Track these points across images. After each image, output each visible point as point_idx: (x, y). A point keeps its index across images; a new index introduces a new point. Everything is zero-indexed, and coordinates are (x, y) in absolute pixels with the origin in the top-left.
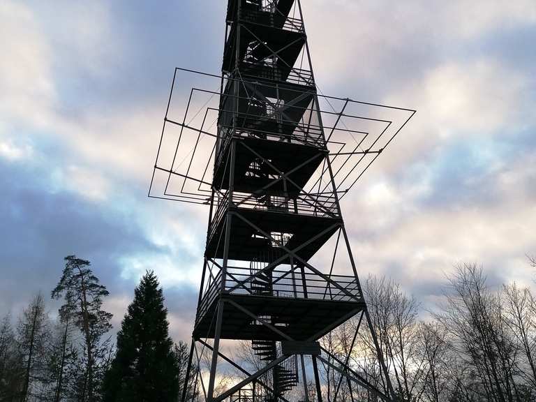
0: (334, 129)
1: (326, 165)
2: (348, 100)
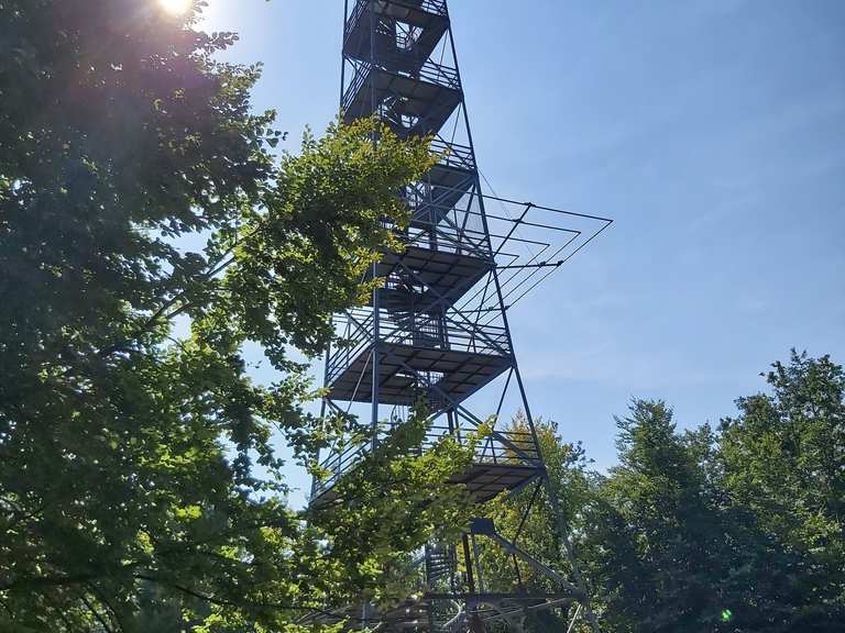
0: (508, 238)
1: (492, 277)
2: (530, 205)
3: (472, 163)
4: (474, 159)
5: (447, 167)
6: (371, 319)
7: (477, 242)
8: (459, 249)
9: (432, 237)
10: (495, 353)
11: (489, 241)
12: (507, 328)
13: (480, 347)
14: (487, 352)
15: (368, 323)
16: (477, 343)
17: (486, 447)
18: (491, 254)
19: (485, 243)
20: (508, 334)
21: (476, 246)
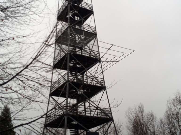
0: (105, 53)
2: (113, 45)
3: (95, 31)
4: (96, 31)
5: (87, 32)
6: (67, 74)
7: (96, 54)
8: (90, 55)
9: (82, 51)
10: (100, 85)
11: (99, 54)
12: (104, 79)
13: (95, 83)
14: (97, 85)
15: (65, 75)
16: (94, 82)
17: (95, 112)
18: (100, 57)
19: (98, 54)
20: (104, 80)
21: (96, 55)
